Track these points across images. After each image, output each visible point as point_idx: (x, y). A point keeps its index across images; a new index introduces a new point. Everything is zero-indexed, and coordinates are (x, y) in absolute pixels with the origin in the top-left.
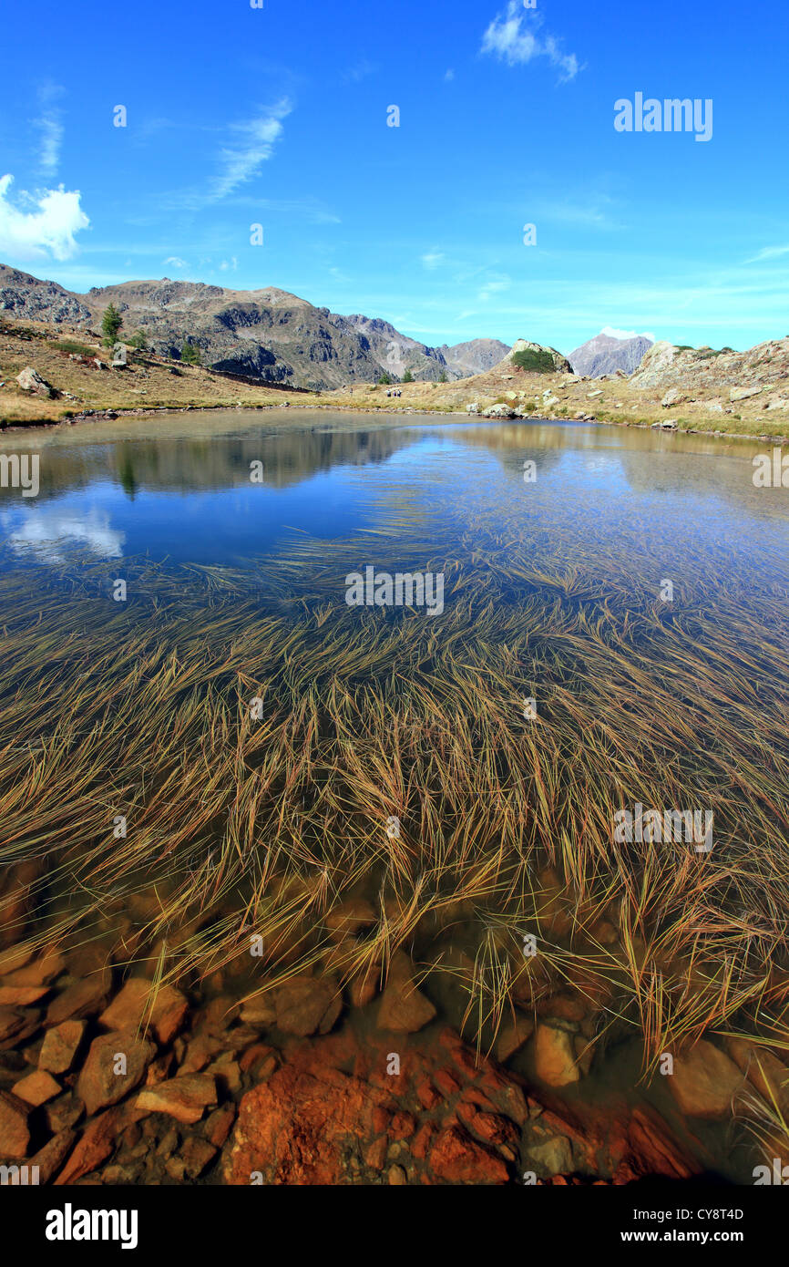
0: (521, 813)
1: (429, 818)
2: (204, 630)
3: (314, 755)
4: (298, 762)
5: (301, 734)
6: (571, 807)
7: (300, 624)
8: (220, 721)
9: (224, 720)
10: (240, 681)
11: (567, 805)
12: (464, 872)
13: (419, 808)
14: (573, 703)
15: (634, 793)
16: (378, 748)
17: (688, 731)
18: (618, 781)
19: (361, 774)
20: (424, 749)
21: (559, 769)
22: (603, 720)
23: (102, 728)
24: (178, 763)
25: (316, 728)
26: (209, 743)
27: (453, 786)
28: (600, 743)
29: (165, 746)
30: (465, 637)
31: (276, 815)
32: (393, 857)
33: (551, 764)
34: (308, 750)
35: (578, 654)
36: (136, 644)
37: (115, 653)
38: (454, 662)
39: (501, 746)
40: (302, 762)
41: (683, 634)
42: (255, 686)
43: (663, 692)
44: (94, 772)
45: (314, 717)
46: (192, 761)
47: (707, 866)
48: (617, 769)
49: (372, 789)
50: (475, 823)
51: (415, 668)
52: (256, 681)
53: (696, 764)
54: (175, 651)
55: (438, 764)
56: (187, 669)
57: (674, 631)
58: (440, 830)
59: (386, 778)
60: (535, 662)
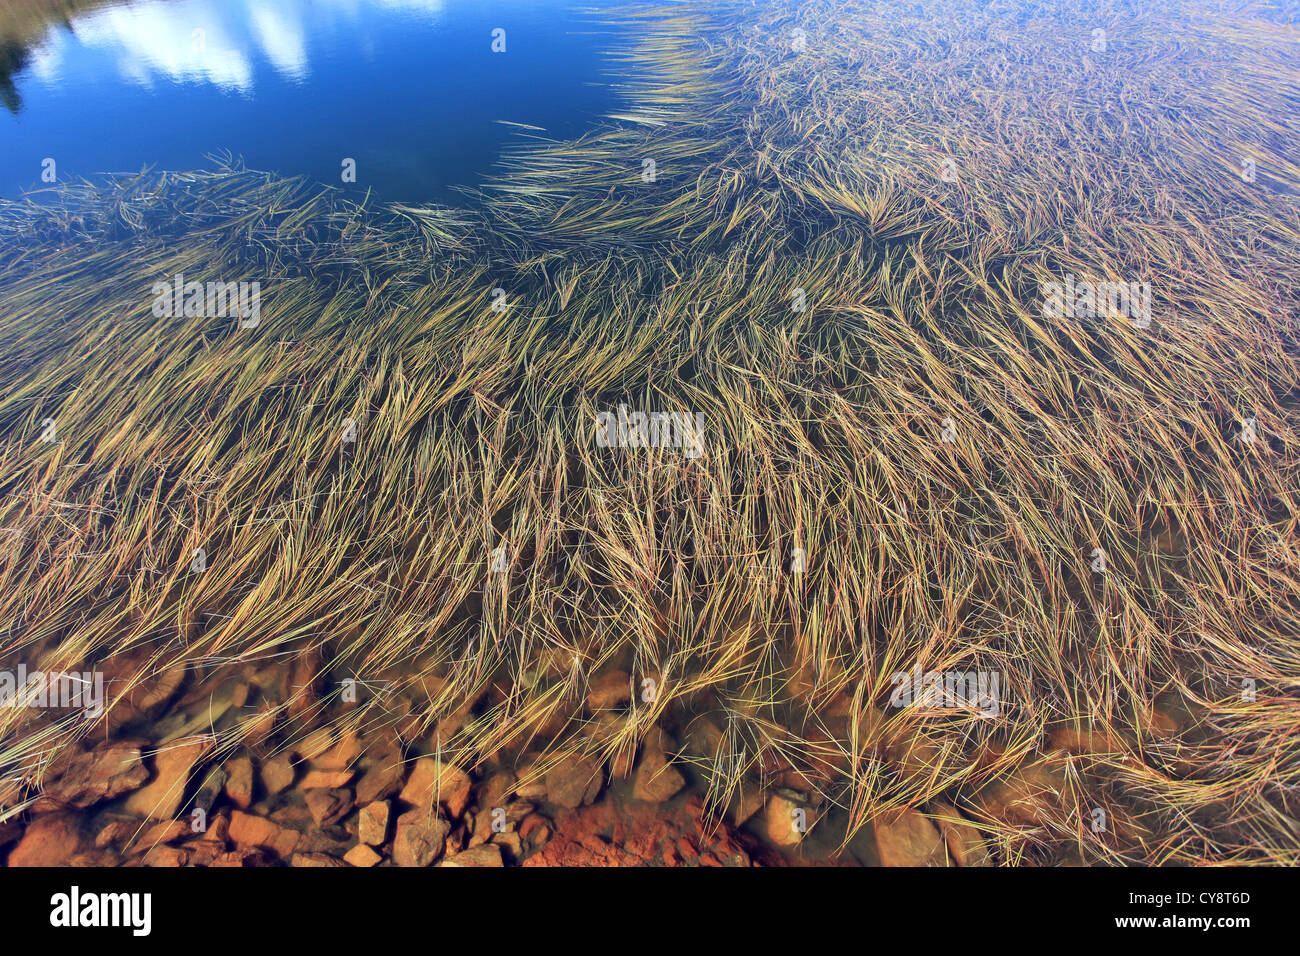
0: (774, 581)
1: (679, 590)
2: (430, 324)
3: (564, 511)
4: (548, 522)
5: (549, 483)
6: (826, 571)
7: (540, 307)
8: (461, 468)
9: (466, 466)
10: (478, 407)
11: (823, 569)
12: (711, 654)
13: (670, 580)
14: (851, 423)
15: (898, 553)
16: (630, 501)
17: (976, 462)
18: (883, 536)
19: (612, 537)
20: (679, 499)
21: (822, 521)
22: (881, 448)
23: (340, 485)
24: (424, 529)
25: (564, 473)
26: (453, 501)
27: (707, 549)
28: (872, 482)
29: (410, 506)
30: (735, 317)
31: (528, 592)
32: (642, 640)
33: (814, 514)
34: (557, 504)
35: (871, 340)
36: (355, 353)
37: (333, 370)
38: (720, 361)
39: (762, 492)
40: (552, 522)
41: (1010, 296)
42: (496, 413)
43: (961, 401)
44: (343, 546)
45: (562, 458)
46: (439, 525)
47: (954, 643)
48: (885, 520)
49: (623, 555)
50: (726, 595)
51: (673, 372)
52: (495, 406)
53: (974, 510)
54: (401, 363)
55: (693, 518)
56: (416, 390)
57: (1001, 293)
58: (689, 606)
59: (638, 540)
60: (817, 356)
